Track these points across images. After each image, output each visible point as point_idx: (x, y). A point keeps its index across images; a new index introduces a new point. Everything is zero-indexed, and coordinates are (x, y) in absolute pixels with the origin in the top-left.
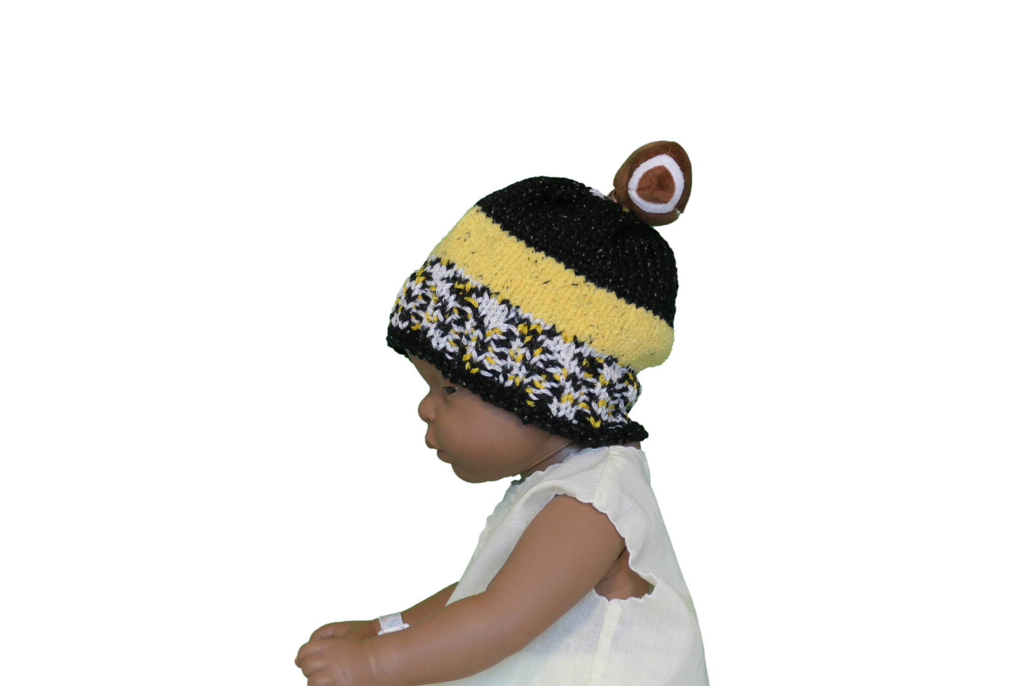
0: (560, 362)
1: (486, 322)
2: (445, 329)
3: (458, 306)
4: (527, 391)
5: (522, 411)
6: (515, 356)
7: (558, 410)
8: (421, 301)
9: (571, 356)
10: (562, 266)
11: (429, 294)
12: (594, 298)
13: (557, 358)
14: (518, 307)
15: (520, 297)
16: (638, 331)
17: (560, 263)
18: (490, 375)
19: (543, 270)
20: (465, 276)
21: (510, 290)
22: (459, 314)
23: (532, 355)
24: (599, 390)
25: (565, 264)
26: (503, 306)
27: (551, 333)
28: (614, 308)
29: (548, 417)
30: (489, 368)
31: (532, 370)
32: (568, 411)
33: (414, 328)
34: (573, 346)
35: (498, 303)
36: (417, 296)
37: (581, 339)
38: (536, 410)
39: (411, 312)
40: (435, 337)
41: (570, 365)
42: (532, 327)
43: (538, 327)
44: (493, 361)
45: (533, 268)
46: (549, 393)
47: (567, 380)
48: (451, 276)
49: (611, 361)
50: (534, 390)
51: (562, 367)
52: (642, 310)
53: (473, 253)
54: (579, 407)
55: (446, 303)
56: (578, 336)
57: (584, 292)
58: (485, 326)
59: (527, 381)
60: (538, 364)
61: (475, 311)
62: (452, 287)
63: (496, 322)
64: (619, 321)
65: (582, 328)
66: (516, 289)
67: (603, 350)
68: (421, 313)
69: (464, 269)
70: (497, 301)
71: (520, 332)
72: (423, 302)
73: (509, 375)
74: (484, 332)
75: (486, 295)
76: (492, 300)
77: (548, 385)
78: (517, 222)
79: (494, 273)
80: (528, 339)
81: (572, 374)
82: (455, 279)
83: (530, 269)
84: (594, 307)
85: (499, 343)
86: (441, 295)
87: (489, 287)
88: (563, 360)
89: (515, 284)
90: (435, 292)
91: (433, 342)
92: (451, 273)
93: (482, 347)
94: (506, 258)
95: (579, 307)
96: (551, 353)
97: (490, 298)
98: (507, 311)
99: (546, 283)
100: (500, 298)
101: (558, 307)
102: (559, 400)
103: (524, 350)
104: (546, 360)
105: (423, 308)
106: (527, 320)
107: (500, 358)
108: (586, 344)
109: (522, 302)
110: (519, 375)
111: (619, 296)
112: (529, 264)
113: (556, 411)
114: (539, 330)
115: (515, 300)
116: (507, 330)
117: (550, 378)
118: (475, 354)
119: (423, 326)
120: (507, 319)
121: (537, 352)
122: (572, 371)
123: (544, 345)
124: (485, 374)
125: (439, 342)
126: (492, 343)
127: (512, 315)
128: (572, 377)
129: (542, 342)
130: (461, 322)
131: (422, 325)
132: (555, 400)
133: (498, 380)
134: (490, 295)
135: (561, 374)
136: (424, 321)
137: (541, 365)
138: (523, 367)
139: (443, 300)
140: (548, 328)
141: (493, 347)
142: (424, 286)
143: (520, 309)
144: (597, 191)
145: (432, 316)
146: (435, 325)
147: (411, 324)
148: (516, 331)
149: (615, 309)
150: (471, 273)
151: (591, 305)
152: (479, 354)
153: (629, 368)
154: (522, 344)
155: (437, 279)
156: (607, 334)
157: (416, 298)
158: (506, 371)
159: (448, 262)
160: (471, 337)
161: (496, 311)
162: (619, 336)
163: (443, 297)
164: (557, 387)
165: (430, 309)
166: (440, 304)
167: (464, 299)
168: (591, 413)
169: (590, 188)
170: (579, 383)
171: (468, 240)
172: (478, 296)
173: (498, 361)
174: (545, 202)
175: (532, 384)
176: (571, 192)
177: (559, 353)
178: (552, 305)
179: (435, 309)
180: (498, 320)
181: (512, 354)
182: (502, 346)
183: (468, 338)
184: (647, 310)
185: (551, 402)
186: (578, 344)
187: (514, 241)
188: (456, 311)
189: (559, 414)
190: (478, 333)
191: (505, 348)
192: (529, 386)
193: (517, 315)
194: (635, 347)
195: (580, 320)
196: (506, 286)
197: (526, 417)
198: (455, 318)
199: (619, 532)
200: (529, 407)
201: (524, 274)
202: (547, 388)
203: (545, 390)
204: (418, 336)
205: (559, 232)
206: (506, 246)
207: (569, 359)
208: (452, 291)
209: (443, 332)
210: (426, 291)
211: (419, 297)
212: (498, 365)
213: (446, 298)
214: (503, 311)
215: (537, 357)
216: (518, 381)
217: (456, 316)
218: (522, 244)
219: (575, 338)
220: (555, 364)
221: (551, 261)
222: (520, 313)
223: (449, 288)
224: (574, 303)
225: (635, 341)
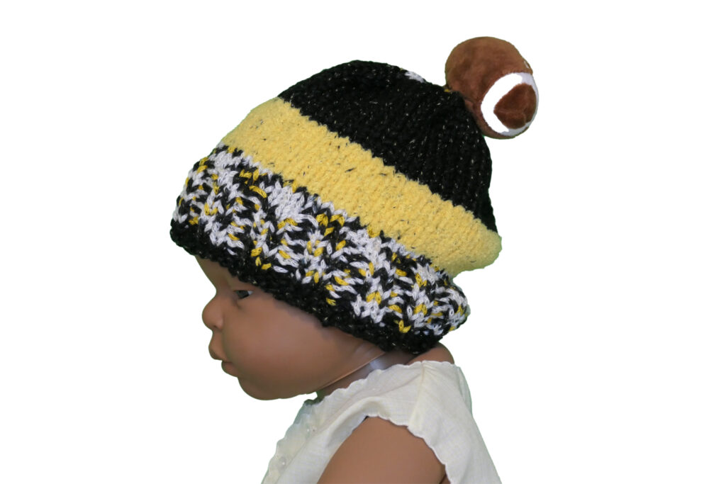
0: (367, 256)
1: (277, 213)
2: (224, 221)
3: (243, 196)
4: (328, 288)
5: (322, 311)
6: (314, 250)
7: (363, 309)
8: (202, 192)
9: (379, 250)
10: (369, 153)
11: (210, 183)
12: (406, 190)
13: (362, 253)
14: (316, 195)
15: (319, 185)
16: (456, 232)
17: (366, 150)
18: (284, 271)
19: (346, 156)
20: (253, 164)
21: (307, 177)
22: (244, 205)
23: (334, 250)
24: (416, 293)
25: (372, 151)
26: (298, 195)
27: (355, 226)
28: (427, 203)
29: (350, 317)
30: (283, 263)
31: (333, 265)
32: (374, 312)
33: (192, 222)
34: (379, 241)
35: (292, 192)
36: (197, 186)
37: (386, 235)
38: (337, 310)
39: (191, 205)
40: (213, 231)
41: (377, 260)
42: (333, 219)
43: (340, 218)
44: (287, 256)
45: (335, 154)
46: (352, 290)
47: (375, 276)
48: (237, 164)
49: (424, 261)
50: (335, 287)
51: (368, 262)
52: (460, 208)
53: (265, 139)
54: (390, 310)
55: (227, 193)
56: (385, 231)
57: (394, 183)
58: (277, 217)
59: (327, 277)
60: (341, 259)
61: (265, 202)
62: (237, 176)
63: (289, 213)
64: (434, 218)
65: (389, 224)
66: (314, 176)
67: (413, 248)
68: (200, 205)
69: (252, 156)
70: (291, 189)
71: (319, 223)
72: (203, 193)
73: (306, 270)
74: (275, 224)
75: (278, 184)
76: (286, 188)
77: (352, 281)
78: (320, 108)
79: (288, 159)
80: (328, 231)
81: (380, 269)
82: (241, 167)
83: (331, 155)
84: (406, 200)
85: (294, 235)
86: (222, 184)
87: (281, 174)
88: (370, 254)
89: (313, 170)
90: (216, 181)
91: (211, 238)
92: (237, 161)
93: (274, 240)
94: (303, 144)
95: (387, 199)
96: (354, 246)
97: (282, 187)
98: (303, 199)
99: (350, 170)
100: (295, 186)
101: (363, 198)
102: (364, 299)
103: (323, 244)
104: (349, 253)
105: (203, 199)
106: (327, 210)
107: (296, 252)
108: (394, 240)
109: (322, 189)
110: (317, 270)
111: (434, 190)
112: (330, 150)
113: (359, 310)
114: (341, 222)
115: (313, 187)
116: (303, 220)
117: (355, 273)
118: (266, 248)
119: (201, 219)
120: (303, 209)
121: (340, 245)
122: (380, 266)
123: (347, 238)
124: (278, 269)
125: (218, 236)
126: (286, 235)
127: (309, 204)
128: (381, 273)
129: (344, 235)
130: (248, 214)
131: (199, 218)
132: (359, 298)
133: (295, 277)
134: (282, 184)
135: (367, 269)
136: (201, 214)
137: (344, 259)
138: (323, 261)
139: (224, 189)
140: (351, 220)
141: (287, 240)
142: (206, 175)
143: (319, 198)
144: (415, 74)
145: (212, 208)
146: (213, 218)
147: (190, 217)
148: (315, 222)
149: (430, 204)
150: (261, 161)
151: (402, 198)
152: (271, 248)
153: (444, 273)
154: (322, 237)
155: (220, 167)
156: (419, 230)
157: (196, 189)
158: (303, 266)
159: (236, 150)
160: (260, 230)
161: (290, 200)
162: (433, 235)
163: (225, 185)
164: (362, 283)
165: (210, 200)
166: (221, 195)
167: (248, 188)
168: (403, 317)
169: (406, 71)
170: (390, 281)
171: (260, 128)
172: (267, 185)
173: (293, 255)
174: (354, 88)
175: (333, 280)
176: (384, 76)
177: (364, 246)
178: (356, 195)
179: (216, 200)
180: (292, 210)
181: (310, 247)
182: (297, 239)
183: (257, 231)
184: (467, 210)
185: (354, 299)
186: (384, 240)
187: (313, 126)
188: (240, 202)
189: (363, 313)
190: (269, 224)
191: (301, 241)
192: (329, 283)
193: (315, 203)
194: (451, 249)
195: (388, 214)
196: (303, 172)
197: (326, 319)
198: (238, 210)
199: (439, 459)
200: (329, 306)
201: (324, 160)
202: (350, 285)
203: (347, 287)
204: (195, 232)
205: (366, 118)
206: (304, 131)
207: (376, 253)
208: (236, 180)
209: (221, 225)
210: (207, 180)
211: (200, 188)
212: (293, 259)
213: (228, 186)
214: (298, 200)
215: (340, 252)
216: (317, 277)
217: (240, 207)
218: (324, 128)
219: (382, 233)
220: (361, 258)
221: (356, 148)
222: (319, 202)
223: (233, 176)
224: (382, 194)
225: (451, 242)
